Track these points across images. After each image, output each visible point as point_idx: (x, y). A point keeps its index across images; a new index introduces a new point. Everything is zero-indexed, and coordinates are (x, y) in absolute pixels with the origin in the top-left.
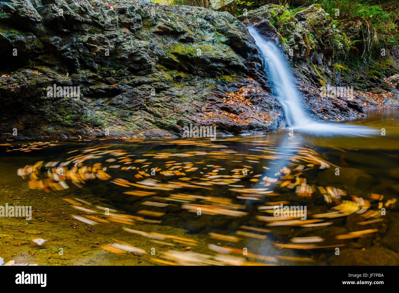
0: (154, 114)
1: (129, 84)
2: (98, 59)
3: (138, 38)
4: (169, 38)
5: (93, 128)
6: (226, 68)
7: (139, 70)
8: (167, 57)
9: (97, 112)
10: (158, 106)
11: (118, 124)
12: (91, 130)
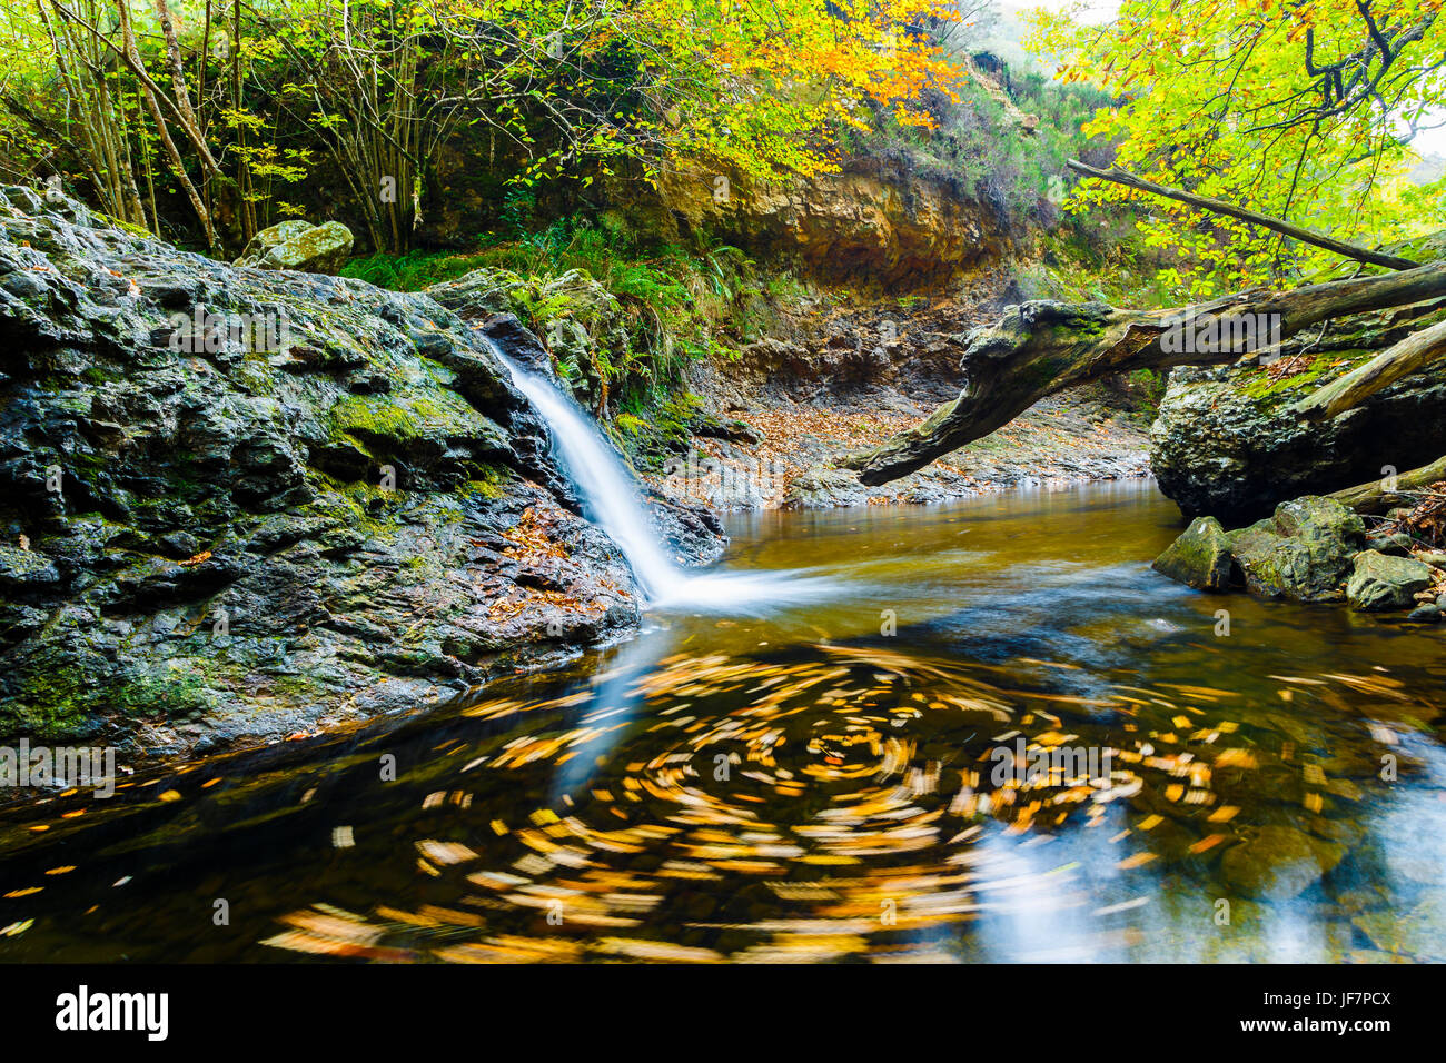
0: (361, 632)
1: (251, 548)
2: (127, 472)
3: (241, 390)
4: (321, 383)
5: (170, 726)
6: (473, 459)
7: (267, 496)
8: (333, 445)
9: (173, 664)
10: (363, 607)
11: (255, 690)
12: (162, 736)
